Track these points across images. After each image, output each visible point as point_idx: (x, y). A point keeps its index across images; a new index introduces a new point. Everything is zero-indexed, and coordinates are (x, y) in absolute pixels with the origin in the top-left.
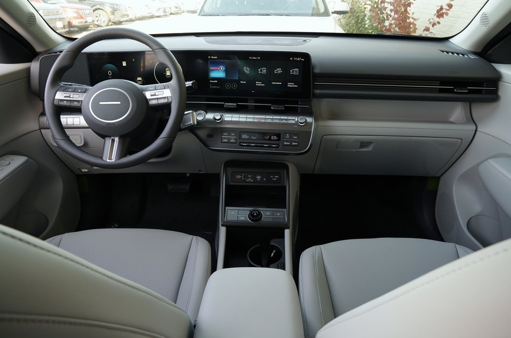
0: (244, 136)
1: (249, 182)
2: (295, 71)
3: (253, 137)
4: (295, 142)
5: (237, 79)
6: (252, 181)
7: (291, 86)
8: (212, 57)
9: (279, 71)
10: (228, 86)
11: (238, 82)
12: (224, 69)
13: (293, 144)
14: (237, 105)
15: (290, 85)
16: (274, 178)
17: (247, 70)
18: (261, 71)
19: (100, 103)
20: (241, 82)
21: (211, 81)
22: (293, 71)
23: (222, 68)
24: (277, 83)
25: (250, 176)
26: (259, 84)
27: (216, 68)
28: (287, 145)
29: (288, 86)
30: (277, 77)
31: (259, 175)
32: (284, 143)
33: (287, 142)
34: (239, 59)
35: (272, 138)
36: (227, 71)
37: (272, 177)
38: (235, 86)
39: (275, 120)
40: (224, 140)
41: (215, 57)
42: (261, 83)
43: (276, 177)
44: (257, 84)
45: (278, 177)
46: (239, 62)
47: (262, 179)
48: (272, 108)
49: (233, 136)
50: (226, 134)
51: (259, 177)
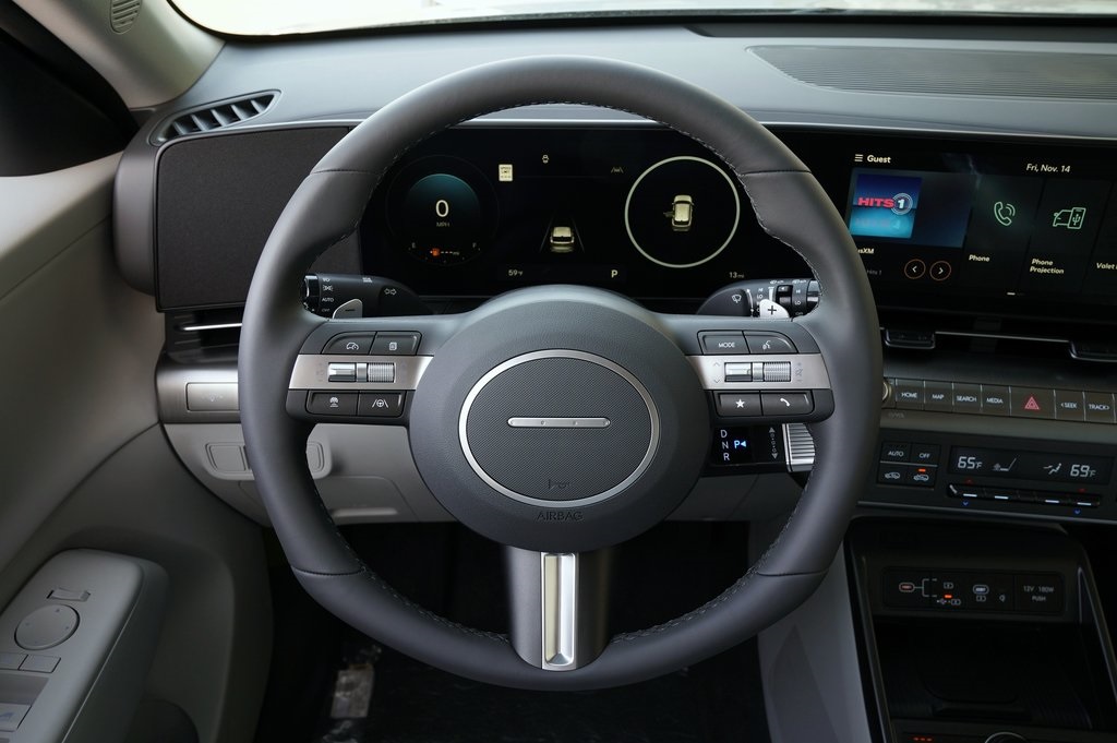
0: (966, 462)
1: (948, 607)
3: (997, 467)
5: (959, 244)
6: (957, 602)
8: (871, 159)
10: (913, 270)
11: (957, 255)
12: (911, 206)
14: (939, 338)
16: (1037, 593)
17: (1005, 213)
18: (1065, 217)
19: (514, 422)
20: (972, 257)
23: (904, 201)
25: (948, 585)
26: (1040, 266)
27: (879, 201)
31: (981, 582)
34: (979, 170)
35: (1074, 471)
36: (920, 216)
37: (1029, 589)
38: (942, 272)
39: (1093, 406)
40: (887, 476)
41: (881, 160)
42: (1051, 263)
43: (1044, 589)
44: (1032, 269)
45: (1051, 590)
46: (978, 183)
47: (992, 596)
48: (1073, 356)
49: (924, 461)
50: (898, 453)
51: (981, 590)
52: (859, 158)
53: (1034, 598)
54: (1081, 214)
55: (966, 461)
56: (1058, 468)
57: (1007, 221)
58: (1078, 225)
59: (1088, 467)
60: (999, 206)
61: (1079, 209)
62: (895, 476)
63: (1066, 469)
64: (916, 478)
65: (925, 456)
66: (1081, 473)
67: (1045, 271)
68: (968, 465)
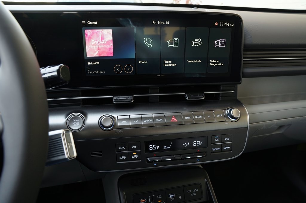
2: (221, 43)
3: (165, 147)
4: (227, 145)
5: (133, 57)
7: (214, 65)
8: (89, 23)
9: (198, 42)
10: (117, 70)
11: (134, 62)
13: (225, 148)
14: (134, 98)
15: (214, 63)
16: (192, 192)
17: (149, 42)
18: (172, 43)
20: (140, 62)
21: (89, 64)
22: (218, 42)
24: (196, 61)
25: (159, 197)
26: (167, 64)
28: (216, 151)
29: (211, 64)
30: (196, 53)
32: (212, 150)
33: (216, 146)
34: (135, 25)
35: (194, 144)
37: (189, 191)
38: (129, 70)
39: (197, 117)
40: (120, 158)
41: (93, 23)
42: (171, 62)
43: (194, 190)
44: (164, 65)
45: (197, 190)
46: (135, 30)
47: (176, 197)
48: (187, 99)
49: (135, 149)
50: (123, 148)
51: (172, 196)
52: (84, 23)
53: (191, 195)
54: (177, 41)
55: (152, 146)
56: (188, 144)
57: (150, 46)
58: (177, 45)
59: (199, 141)
60: (145, 39)
61: (176, 39)
62: (124, 157)
63: (191, 144)
64: (133, 157)
65: (134, 147)
66: (197, 144)
67: (169, 65)
68: (153, 148)
